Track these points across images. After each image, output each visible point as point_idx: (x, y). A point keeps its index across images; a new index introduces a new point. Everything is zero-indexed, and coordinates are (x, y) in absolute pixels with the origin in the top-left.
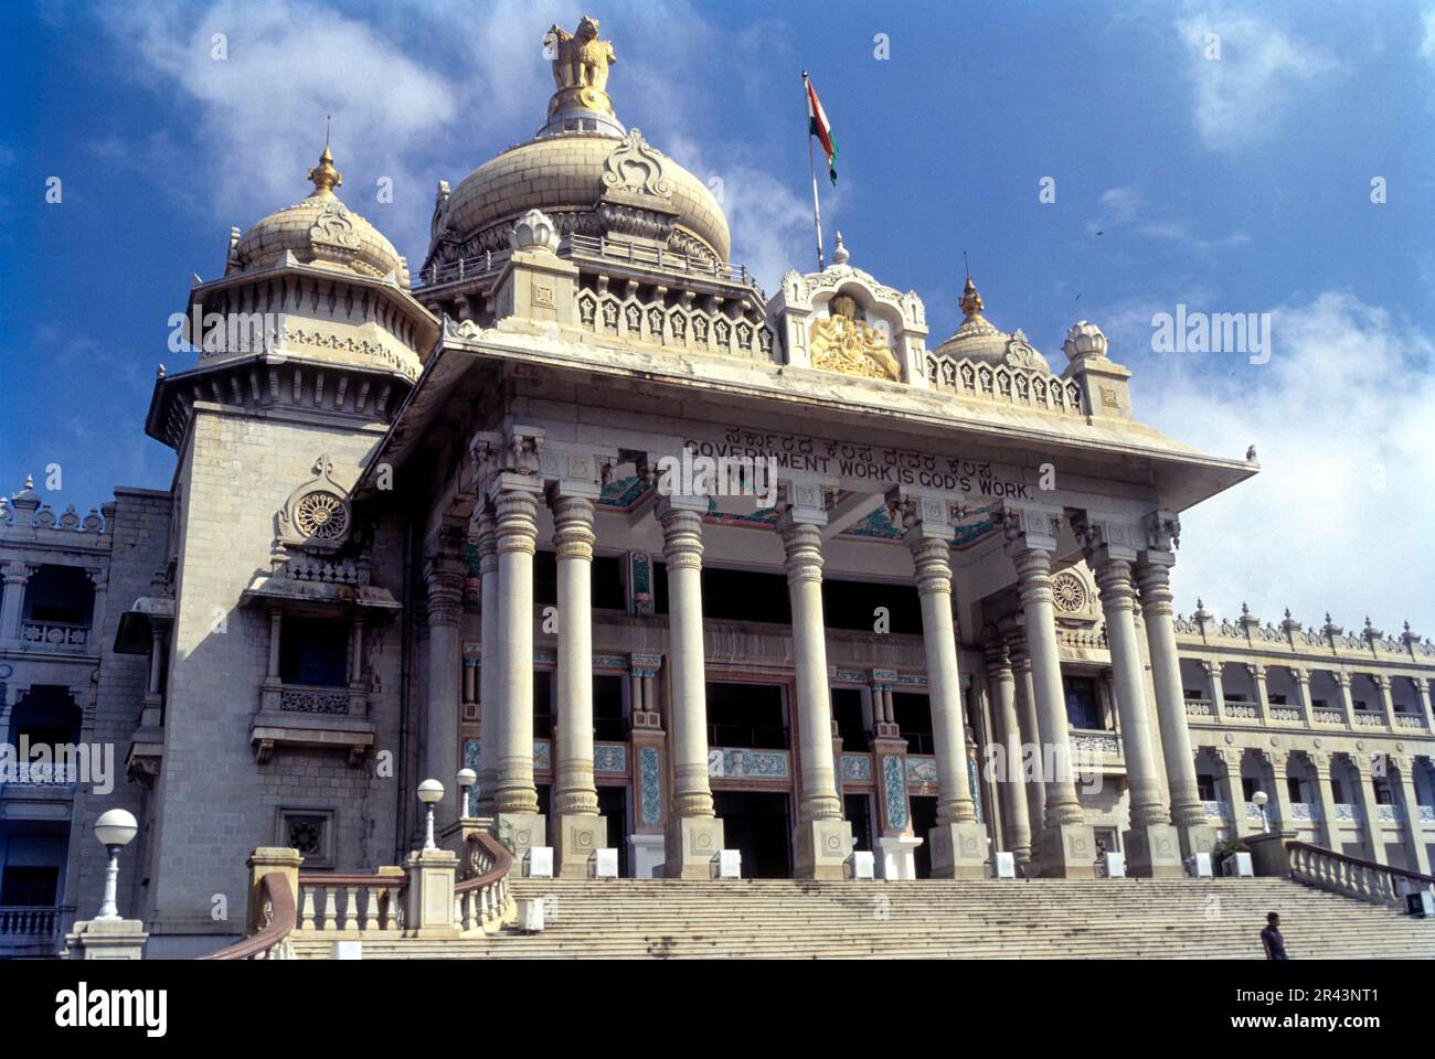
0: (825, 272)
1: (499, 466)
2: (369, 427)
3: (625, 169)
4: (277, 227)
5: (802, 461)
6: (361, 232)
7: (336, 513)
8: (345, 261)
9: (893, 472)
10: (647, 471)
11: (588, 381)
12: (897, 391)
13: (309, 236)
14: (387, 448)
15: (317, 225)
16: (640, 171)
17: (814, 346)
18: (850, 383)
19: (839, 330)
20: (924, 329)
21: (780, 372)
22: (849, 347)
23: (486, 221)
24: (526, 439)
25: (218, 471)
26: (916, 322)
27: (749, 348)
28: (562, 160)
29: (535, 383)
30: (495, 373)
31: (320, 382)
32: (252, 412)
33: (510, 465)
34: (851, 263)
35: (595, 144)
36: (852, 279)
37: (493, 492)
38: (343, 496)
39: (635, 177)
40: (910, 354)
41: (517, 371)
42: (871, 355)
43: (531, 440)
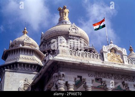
0: (109, 45)
1: (58, 79)
2: (34, 73)
3: (72, 29)
4: (18, 40)
5: (108, 77)
6: (32, 41)
7: (28, 88)
8: (29, 46)
9: (123, 79)
10: (82, 79)
11: (72, 64)
12: (123, 65)
13: (23, 42)
14: (38, 76)
15: (25, 40)
16: (75, 30)
17: (108, 58)
18: (115, 64)
19: (112, 55)
20: (127, 54)
21: (103, 62)
22: (114, 58)
23: (50, 38)
24: (62, 74)
25: (9, 81)
26: (125, 53)
27: (97, 58)
28: (62, 28)
29: (63, 65)
30: (56, 63)
31: (26, 66)
32: (14, 71)
33: (60, 79)
34: (114, 44)
35: (67, 26)
36: (114, 46)
37: (57, 83)
38: (30, 85)
39: (74, 31)
40: (124, 59)
41: (60, 63)
42: (118, 59)
43: (63, 74)
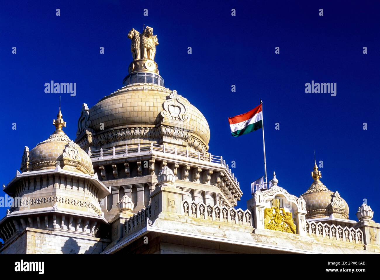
0: (270, 190)
8: (75, 166)
12: (295, 238)
13: (62, 156)
15: (65, 151)
16: (177, 110)
17: (266, 220)
19: (274, 212)
20: (305, 212)
21: (254, 232)
22: (278, 219)
26: (302, 209)
27: (242, 220)
34: (279, 185)
36: (280, 193)
40: (300, 222)
42: (286, 222)
